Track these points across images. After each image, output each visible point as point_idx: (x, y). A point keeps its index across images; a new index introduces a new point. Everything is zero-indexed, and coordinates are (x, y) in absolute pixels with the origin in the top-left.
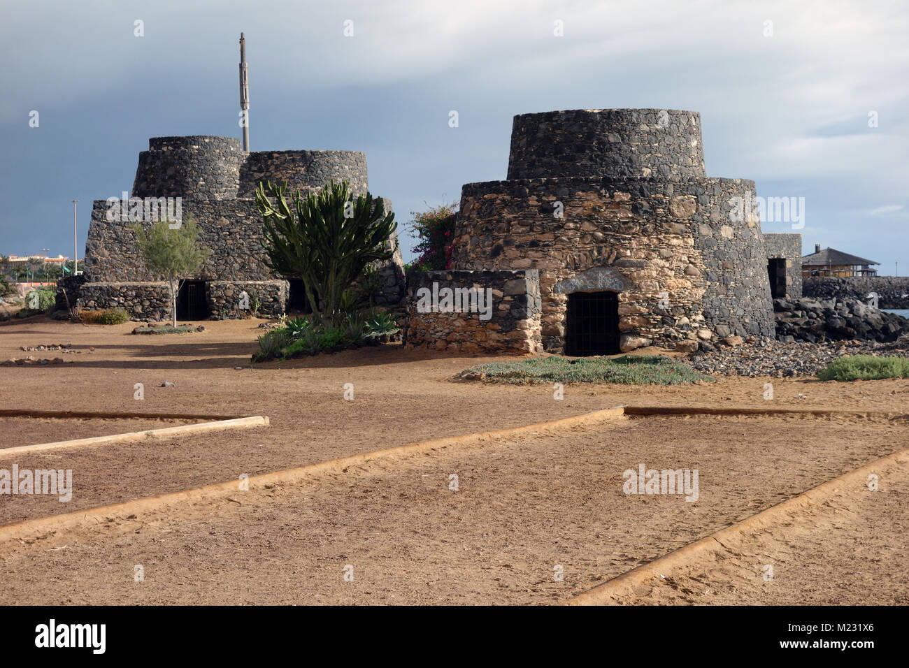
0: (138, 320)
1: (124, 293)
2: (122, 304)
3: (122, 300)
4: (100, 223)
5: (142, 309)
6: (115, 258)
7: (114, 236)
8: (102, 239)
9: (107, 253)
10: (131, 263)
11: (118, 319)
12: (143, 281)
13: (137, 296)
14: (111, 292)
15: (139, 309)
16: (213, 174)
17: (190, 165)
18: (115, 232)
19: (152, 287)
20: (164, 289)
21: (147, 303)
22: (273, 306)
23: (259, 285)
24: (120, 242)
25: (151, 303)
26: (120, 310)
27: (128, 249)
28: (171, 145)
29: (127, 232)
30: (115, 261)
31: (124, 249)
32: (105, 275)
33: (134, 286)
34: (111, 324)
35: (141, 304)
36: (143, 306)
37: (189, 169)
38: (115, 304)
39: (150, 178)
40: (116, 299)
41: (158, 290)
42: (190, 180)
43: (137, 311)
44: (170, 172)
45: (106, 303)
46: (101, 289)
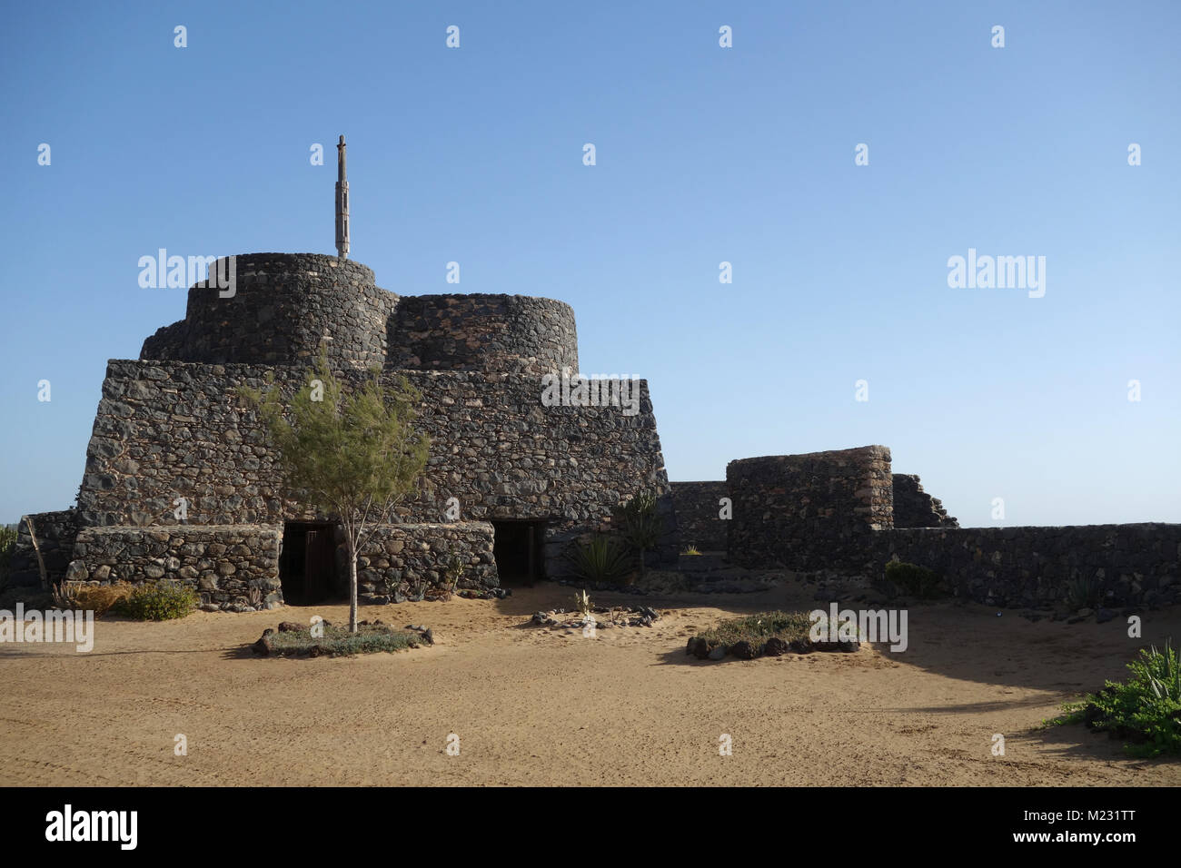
0: (216, 606)
1: (178, 549)
2: (175, 572)
3: (173, 562)
4: (120, 404)
5: (219, 583)
6: (151, 476)
7: (150, 431)
8: (125, 437)
9: (134, 465)
10: (186, 486)
11: (173, 607)
12: (211, 522)
13: (207, 554)
14: (151, 547)
15: (212, 584)
16: (347, 324)
17: (306, 305)
18: (154, 425)
19: (240, 535)
20: (265, 539)
21: (231, 570)
22: (481, 572)
23: (453, 531)
24: (164, 444)
25: (239, 569)
26: (172, 587)
27: (181, 459)
28: (265, 269)
29: (178, 424)
30: (151, 482)
31: (172, 457)
32: (128, 510)
33: (201, 534)
34: (158, 619)
35: (217, 571)
36: (221, 575)
37: (305, 311)
38: (160, 573)
39: (222, 328)
40: (160, 561)
41: (254, 541)
42: (305, 331)
43: (208, 586)
44: (265, 314)
45: (137, 570)
46: (126, 539)
